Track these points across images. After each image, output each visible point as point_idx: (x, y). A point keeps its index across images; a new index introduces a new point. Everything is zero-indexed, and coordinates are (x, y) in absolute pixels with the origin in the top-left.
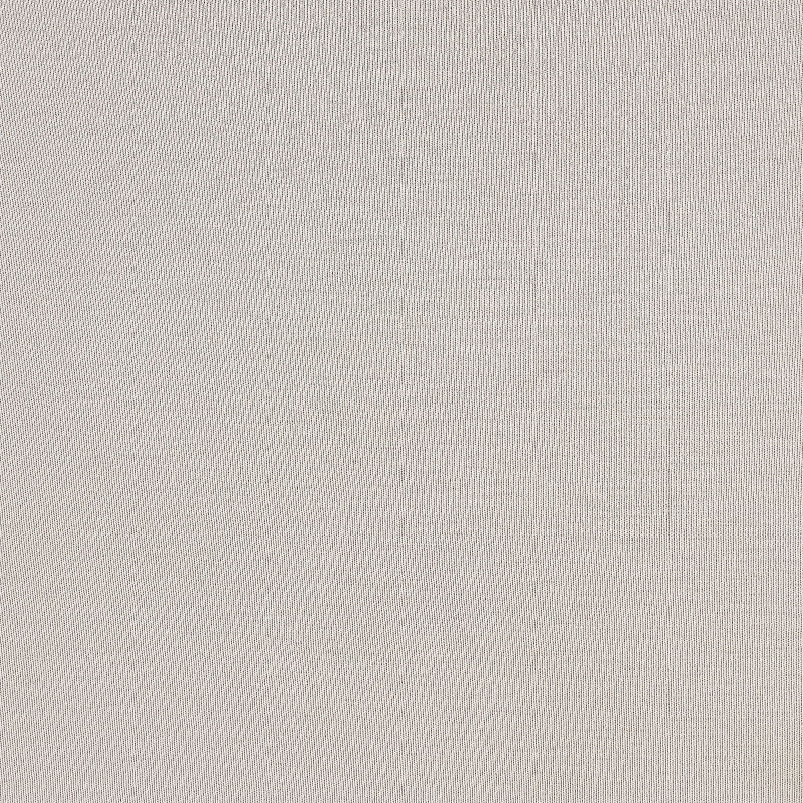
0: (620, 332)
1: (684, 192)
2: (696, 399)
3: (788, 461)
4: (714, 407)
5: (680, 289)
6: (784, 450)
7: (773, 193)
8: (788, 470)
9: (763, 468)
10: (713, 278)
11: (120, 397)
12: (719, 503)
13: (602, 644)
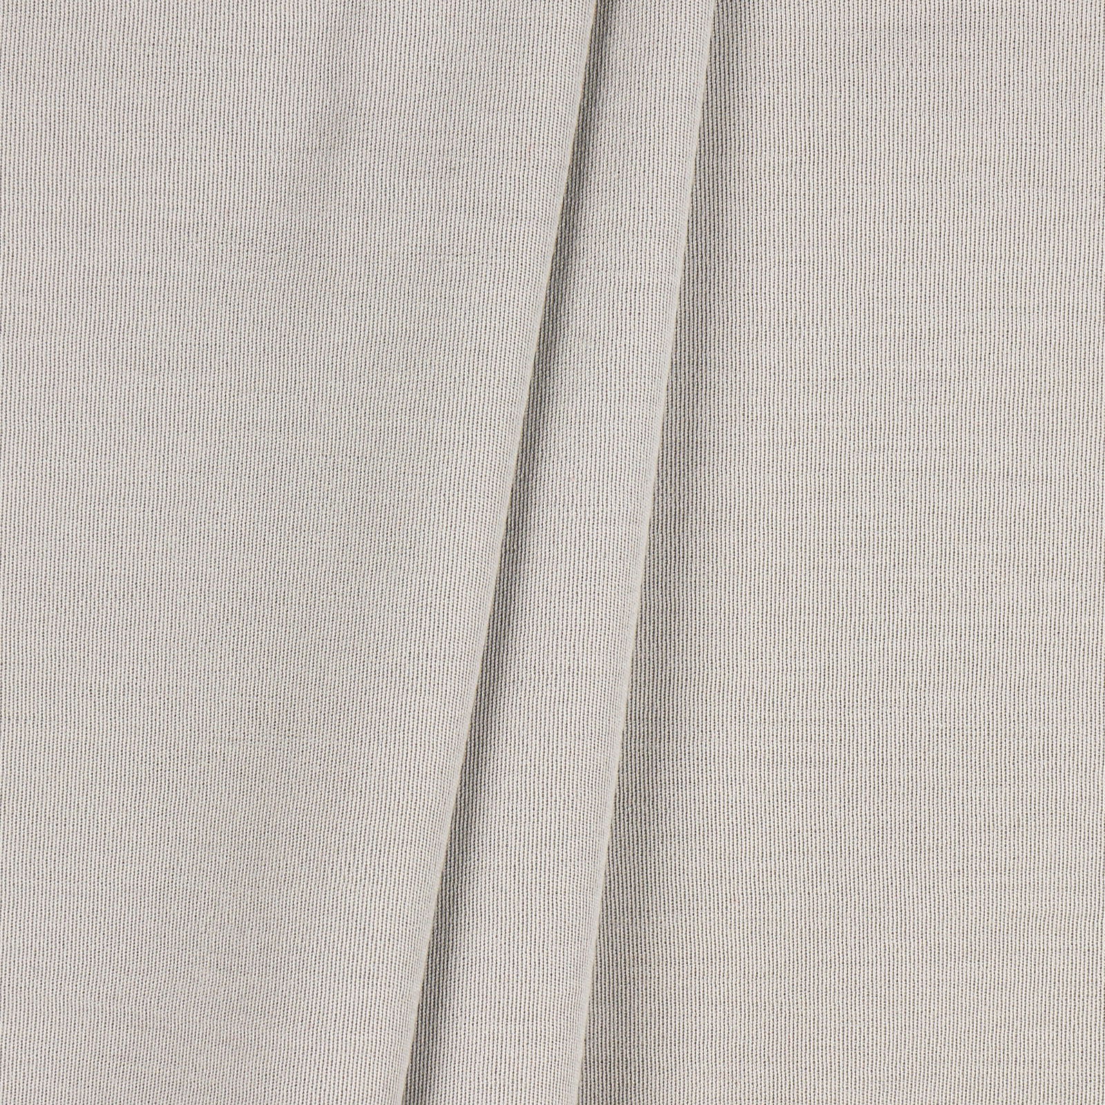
0: (798, 394)
1: (905, 142)
2: (923, 511)
3: (1079, 620)
4: (953, 525)
5: (897, 316)
6: (1071, 601)
7: (1054, 145)
8: (1078, 637)
9: (1036, 633)
10: (954, 295)
11: (577, 562)
12: (960, 696)
13: (754, 945)
